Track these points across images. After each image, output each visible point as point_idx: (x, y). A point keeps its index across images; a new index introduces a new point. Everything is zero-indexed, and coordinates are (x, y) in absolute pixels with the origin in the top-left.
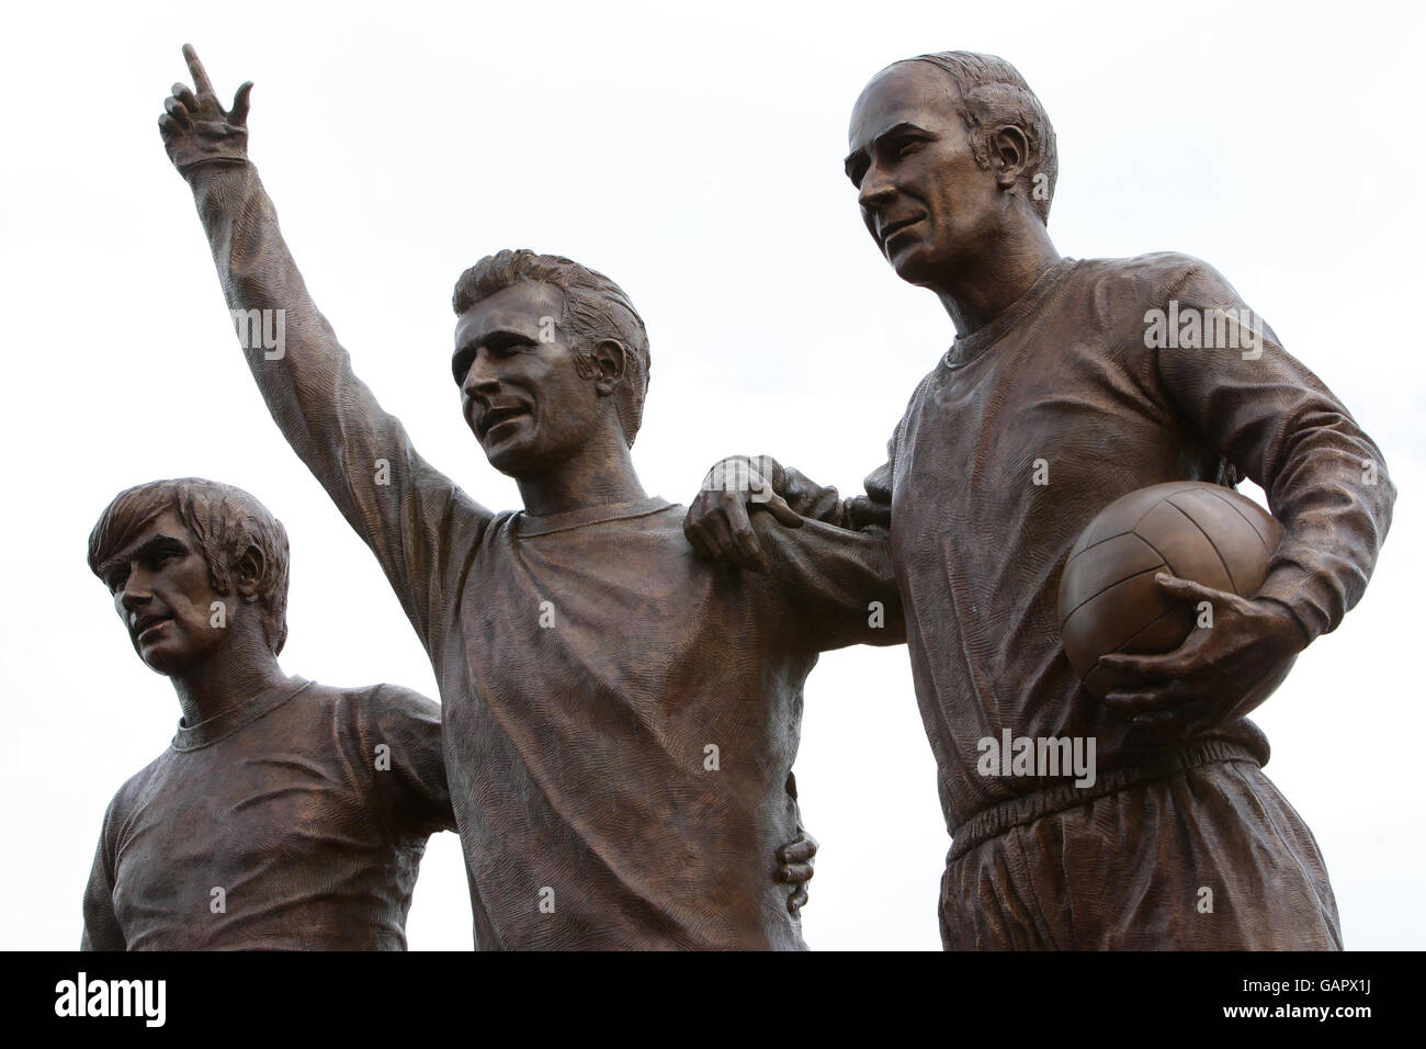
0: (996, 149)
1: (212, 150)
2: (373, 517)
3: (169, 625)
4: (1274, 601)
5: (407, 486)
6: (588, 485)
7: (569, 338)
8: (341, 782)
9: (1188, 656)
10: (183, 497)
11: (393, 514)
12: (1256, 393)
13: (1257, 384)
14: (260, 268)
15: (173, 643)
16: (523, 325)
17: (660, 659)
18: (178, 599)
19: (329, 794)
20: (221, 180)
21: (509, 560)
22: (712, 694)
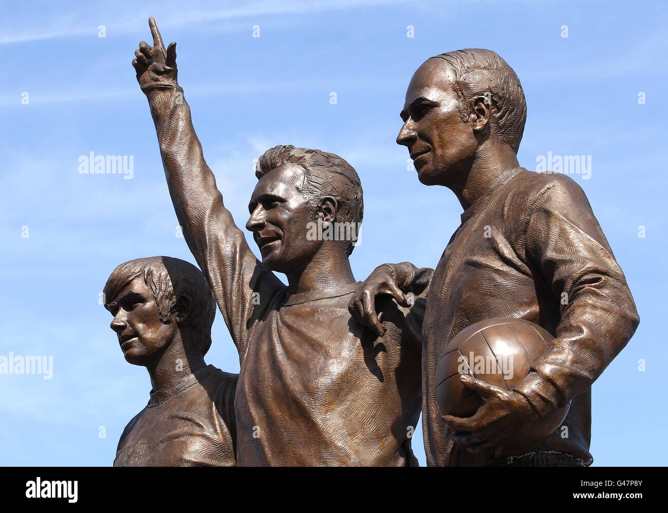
0: (474, 109)
1: (157, 80)
2: (219, 290)
3: (135, 341)
4: (518, 392)
5: (237, 272)
6: (315, 278)
7: (305, 196)
8: (212, 430)
9: (475, 420)
10: (146, 270)
11: (229, 288)
12: (564, 262)
13: (566, 257)
14: (174, 149)
15: (136, 350)
16: (280, 190)
17: (324, 381)
18: (140, 326)
19: (204, 436)
20: (160, 97)
21: (271, 319)
22: (354, 401)
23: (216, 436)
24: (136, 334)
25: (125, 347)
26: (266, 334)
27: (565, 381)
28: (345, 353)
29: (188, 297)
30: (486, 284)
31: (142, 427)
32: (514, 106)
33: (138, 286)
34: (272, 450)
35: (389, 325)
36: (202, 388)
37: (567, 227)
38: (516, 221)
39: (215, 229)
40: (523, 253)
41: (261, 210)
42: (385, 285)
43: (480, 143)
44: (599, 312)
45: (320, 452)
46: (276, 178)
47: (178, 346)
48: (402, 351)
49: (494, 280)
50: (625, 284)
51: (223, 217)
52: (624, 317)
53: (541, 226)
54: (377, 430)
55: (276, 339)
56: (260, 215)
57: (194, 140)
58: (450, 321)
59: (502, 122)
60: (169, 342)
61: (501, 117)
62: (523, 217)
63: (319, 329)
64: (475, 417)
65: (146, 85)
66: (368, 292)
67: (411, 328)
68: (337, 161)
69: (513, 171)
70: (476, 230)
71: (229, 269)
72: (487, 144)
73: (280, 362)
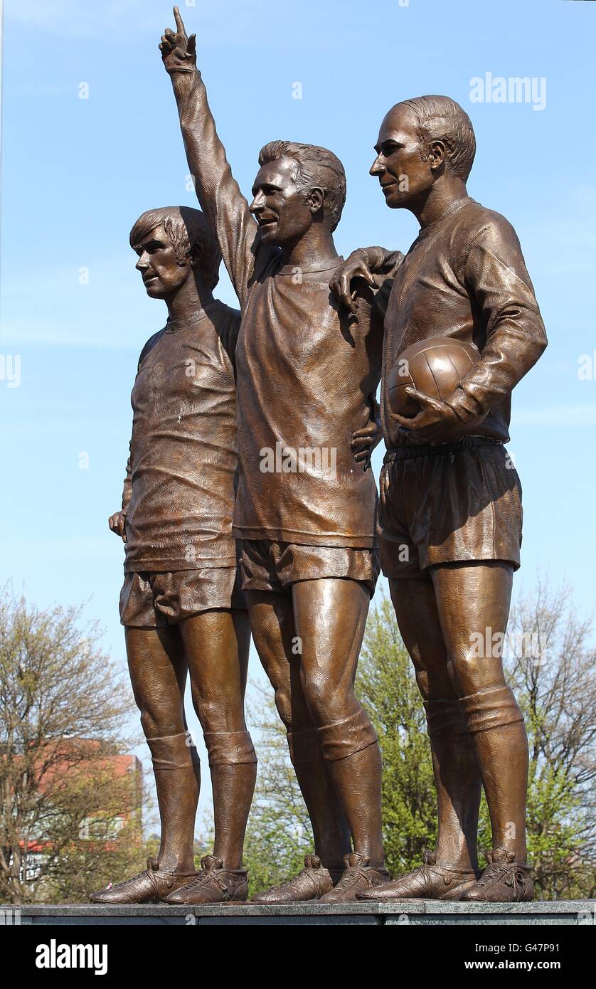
0: (431, 151)
1: (179, 64)
2: (225, 251)
3: (155, 280)
4: (449, 405)
5: (241, 238)
6: (304, 254)
7: (298, 186)
8: (217, 361)
9: (415, 423)
10: (166, 220)
11: (234, 250)
12: (492, 294)
13: (494, 290)
14: (192, 126)
15: (156, 288)
16: (277, 181)
17: (307, 346)
18: (160, 268)
19: (210, 366)
20: (182, 79)
21: (267, 284)
22: (330, 362)
23: (220, 367)
24: (157, 274)
25: (148, 285)
26: (263, 297)
27: (485, 397)
28: (325, 324)
29: (202, 245)
30: (432, 302)
31: (160, 350)
32: (465, 147)
33: (159, 235)
34: (264, 399)
35: (361, 301)
36: (210, 322)
37: (497, 265)
38: (459, 253)
39: (224, 198)
40: (462, 279)
41: (262, 195)
42: (359, 270)
43: (436, 179)
44: (514, 341)
45: (302, 403)
46: (275, 169)
47: (191, 286)
48: (371, 321)
49: (439, 299)
50: (538, 313)
51: (231, 187)
52: (534, 343)
53: (477, 261)
54: (348, 386)
55: (270, 305)
56: (261, 200)
57: (209, 118)
58: (404, 326)
59: (454, 161)
60: (184, 281)
61: (454, 157)
62: (464, 251)
63: (306, 300)
64: (416, 419)
65: (170, 67)
66: (345, 276)
67: (379, 305)
68: (326, 155)
69: (461, 201)
70: (429, 252)
71: (234, 234)
72: (442, 178)
73: (273, 326)
